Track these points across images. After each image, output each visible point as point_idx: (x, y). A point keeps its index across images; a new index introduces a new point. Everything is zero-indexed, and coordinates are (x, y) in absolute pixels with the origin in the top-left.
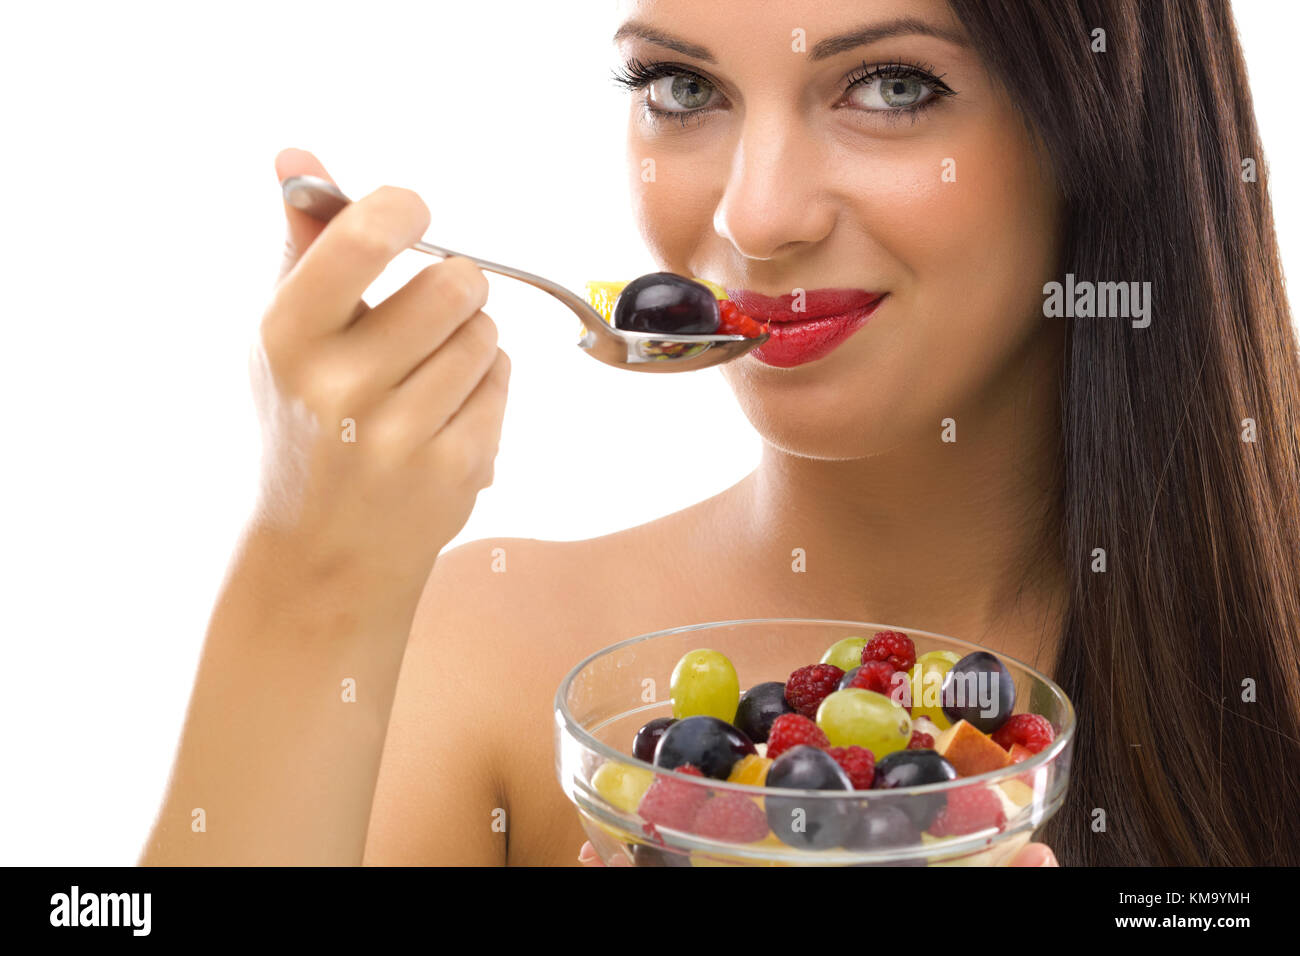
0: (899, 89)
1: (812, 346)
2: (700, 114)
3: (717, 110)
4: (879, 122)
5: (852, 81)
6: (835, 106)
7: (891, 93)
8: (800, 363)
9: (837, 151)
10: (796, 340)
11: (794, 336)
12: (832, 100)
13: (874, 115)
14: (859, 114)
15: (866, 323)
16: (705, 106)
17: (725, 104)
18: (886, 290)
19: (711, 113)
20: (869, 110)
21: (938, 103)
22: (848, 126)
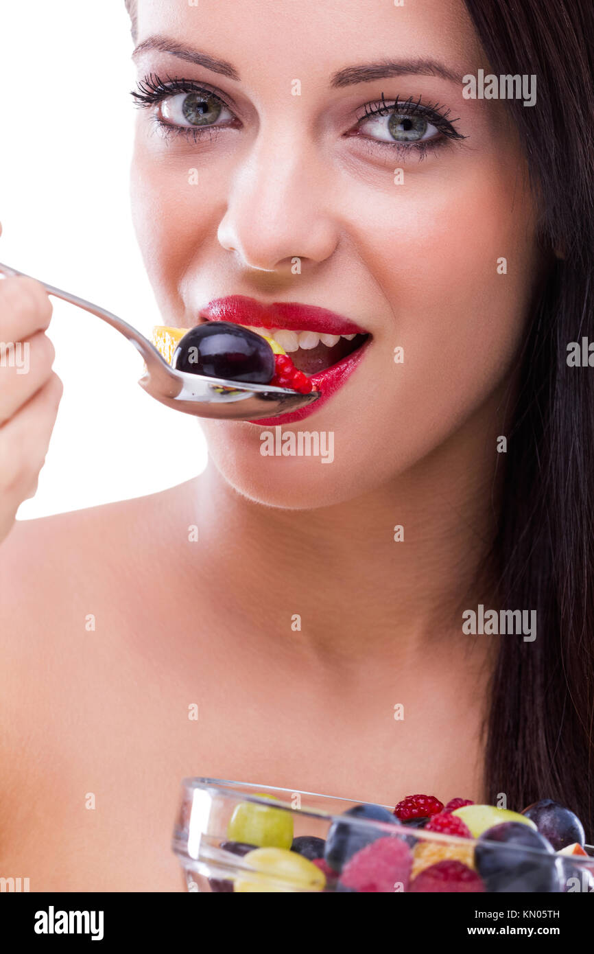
0: (407, 125)
2: (212, 131)
3: (227, 129)
4: (389, 155)
5: (369, 111)
6: (346, 135)
7: (400, 128)
9: (344, 176)
12: (345, 128)
13: (385, 147)
14: (369, 144)
16: (215, 124)
17: (236, 123)
19: (222, 130)
20: (379, 142)
21: (445, 143)
22: (358, 156)
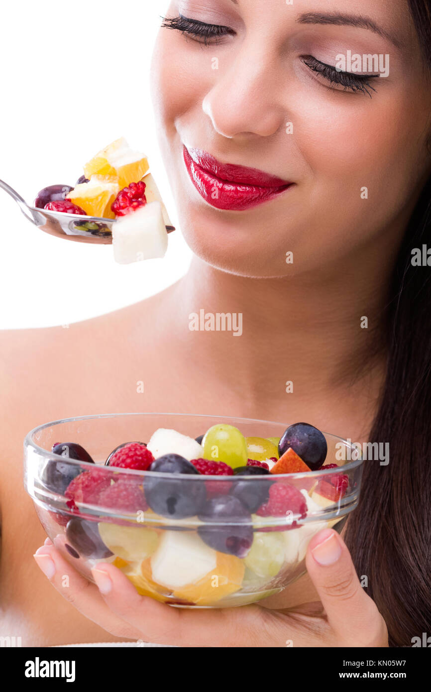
1: (239, 201)
8: (228, 209)
10: (231, 194)
11: (230, 191)
15: (276, 197)
18: (293, 180)
